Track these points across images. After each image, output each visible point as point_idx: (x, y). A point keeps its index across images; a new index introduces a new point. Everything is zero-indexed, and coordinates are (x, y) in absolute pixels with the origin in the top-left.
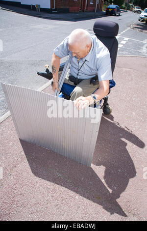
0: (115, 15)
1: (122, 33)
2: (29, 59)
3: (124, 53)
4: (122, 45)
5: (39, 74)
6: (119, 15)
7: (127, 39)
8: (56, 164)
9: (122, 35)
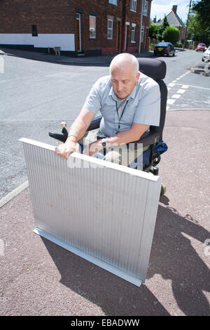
0: (168, 56)
1: (178, 79)
2: (42, 120)
3: (183, 105)
4: (180, 96)
5: (51, 135)
6: (174, 56)
7: (186, 87)
8: (77, 276)
9: (179, 82)
